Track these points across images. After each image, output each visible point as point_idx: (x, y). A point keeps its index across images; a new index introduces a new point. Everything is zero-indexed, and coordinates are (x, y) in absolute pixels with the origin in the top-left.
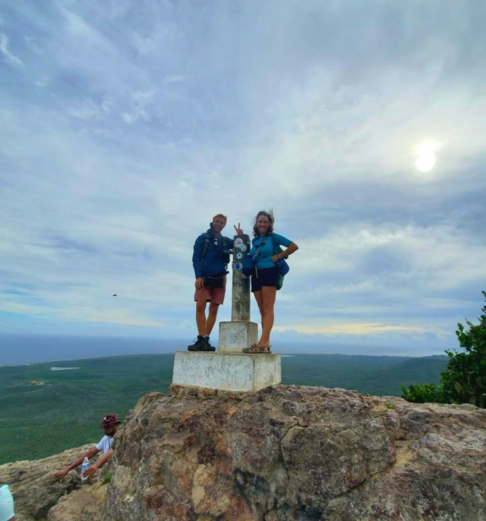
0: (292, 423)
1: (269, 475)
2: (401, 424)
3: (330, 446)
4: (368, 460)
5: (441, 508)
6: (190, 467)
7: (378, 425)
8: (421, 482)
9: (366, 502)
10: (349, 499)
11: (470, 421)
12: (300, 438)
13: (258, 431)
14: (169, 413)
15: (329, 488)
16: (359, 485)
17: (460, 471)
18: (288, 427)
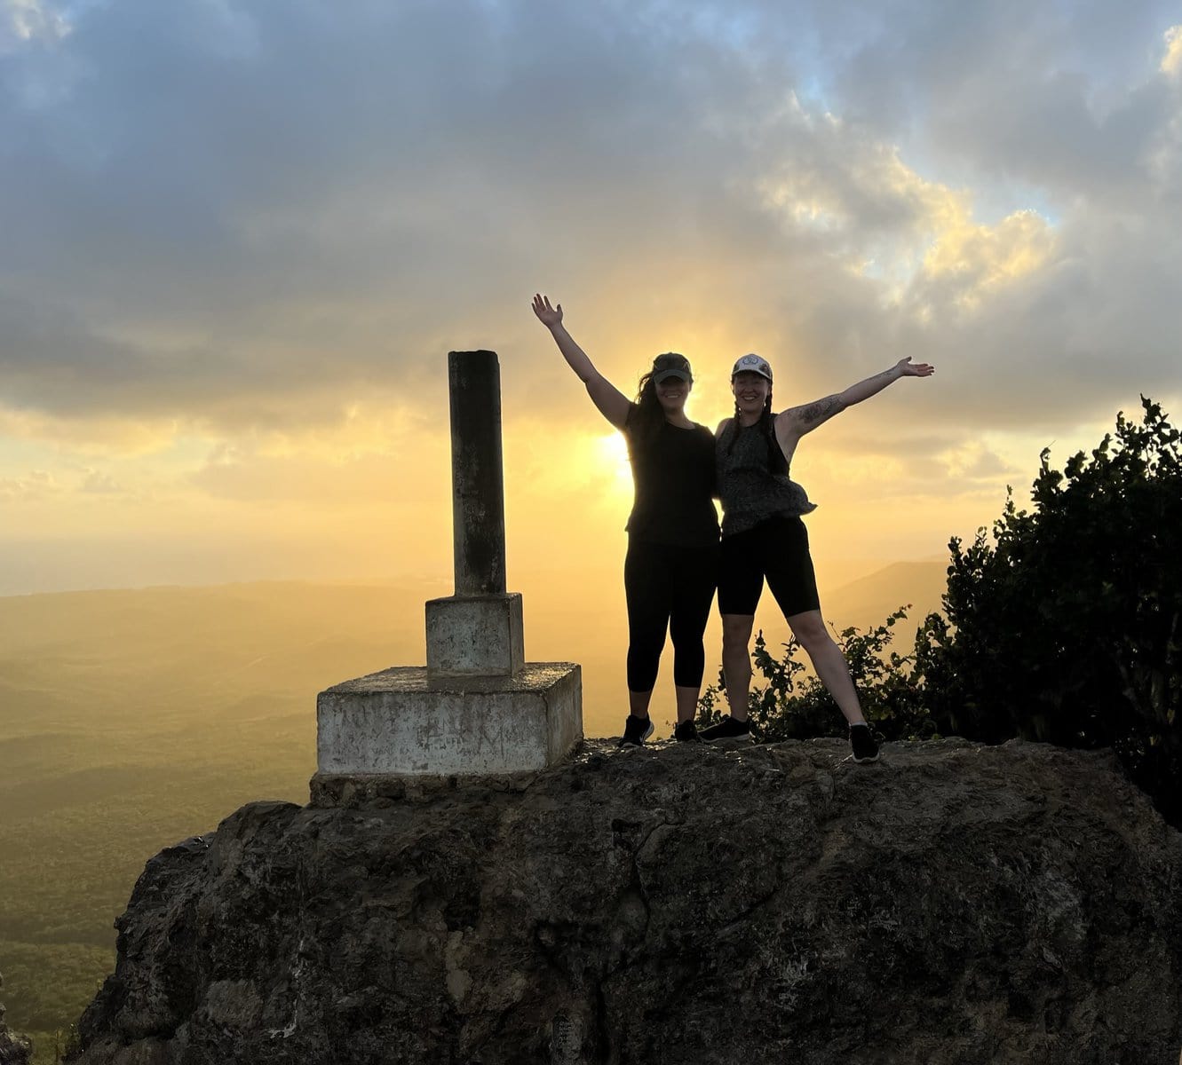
0: (655, 820)
1: (611, 918)
2: (836, 792)
3: (724, 847)
4: (781, 860)
5: (878, 904)
6: (435, 940)
7: (800, 803)
8: (855, 874)
9: (776, 920)
10: (750, 922)
11: (937, 774)
12: (672, 844)
13: (585, 846)
14: (360, 844)
15: (720, 911)
16: (767, 898)
17: (907, 848)
18: (649, 829)
